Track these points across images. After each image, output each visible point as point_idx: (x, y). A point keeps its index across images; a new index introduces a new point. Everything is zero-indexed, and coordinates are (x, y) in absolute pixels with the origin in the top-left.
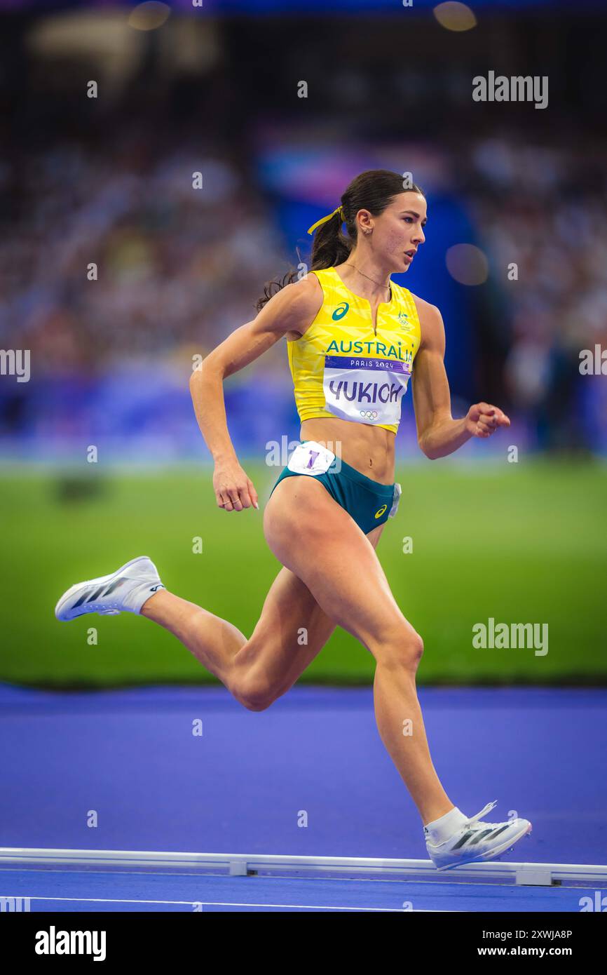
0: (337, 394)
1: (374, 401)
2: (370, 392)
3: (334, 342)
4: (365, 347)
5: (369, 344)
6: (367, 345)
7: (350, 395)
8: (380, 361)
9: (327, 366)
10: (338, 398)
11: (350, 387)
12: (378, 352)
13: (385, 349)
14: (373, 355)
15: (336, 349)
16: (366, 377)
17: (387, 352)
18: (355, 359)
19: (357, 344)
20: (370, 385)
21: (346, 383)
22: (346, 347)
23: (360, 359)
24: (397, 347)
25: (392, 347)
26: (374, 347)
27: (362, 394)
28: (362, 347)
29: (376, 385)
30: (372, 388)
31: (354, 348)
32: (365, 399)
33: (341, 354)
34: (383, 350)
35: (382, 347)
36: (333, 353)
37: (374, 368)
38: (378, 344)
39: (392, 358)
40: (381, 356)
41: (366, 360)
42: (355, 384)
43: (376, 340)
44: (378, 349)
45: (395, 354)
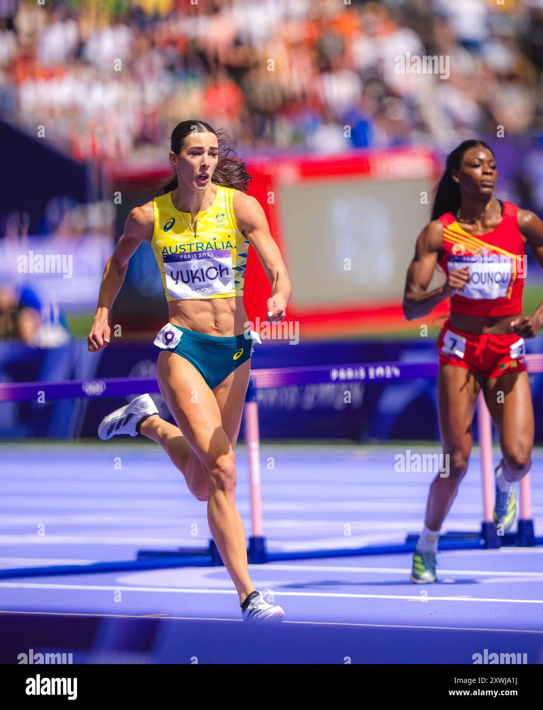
1: (204, 280)
5: (190, 245)
6: (189, 246)
7: (186, 279)
12: (197, 250)
13: (203, 246)
15: (167, 252)
19: (181, 247)
21: (181, 272)
24: (212, 243)
25: (209, 243)
28: (185, 248)
34: (201, 247)
38: (197, 243)
44: (197, 247)
45: (212, 248)
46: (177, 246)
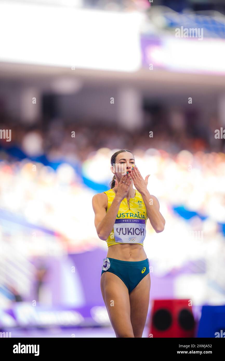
46: (120, 214)
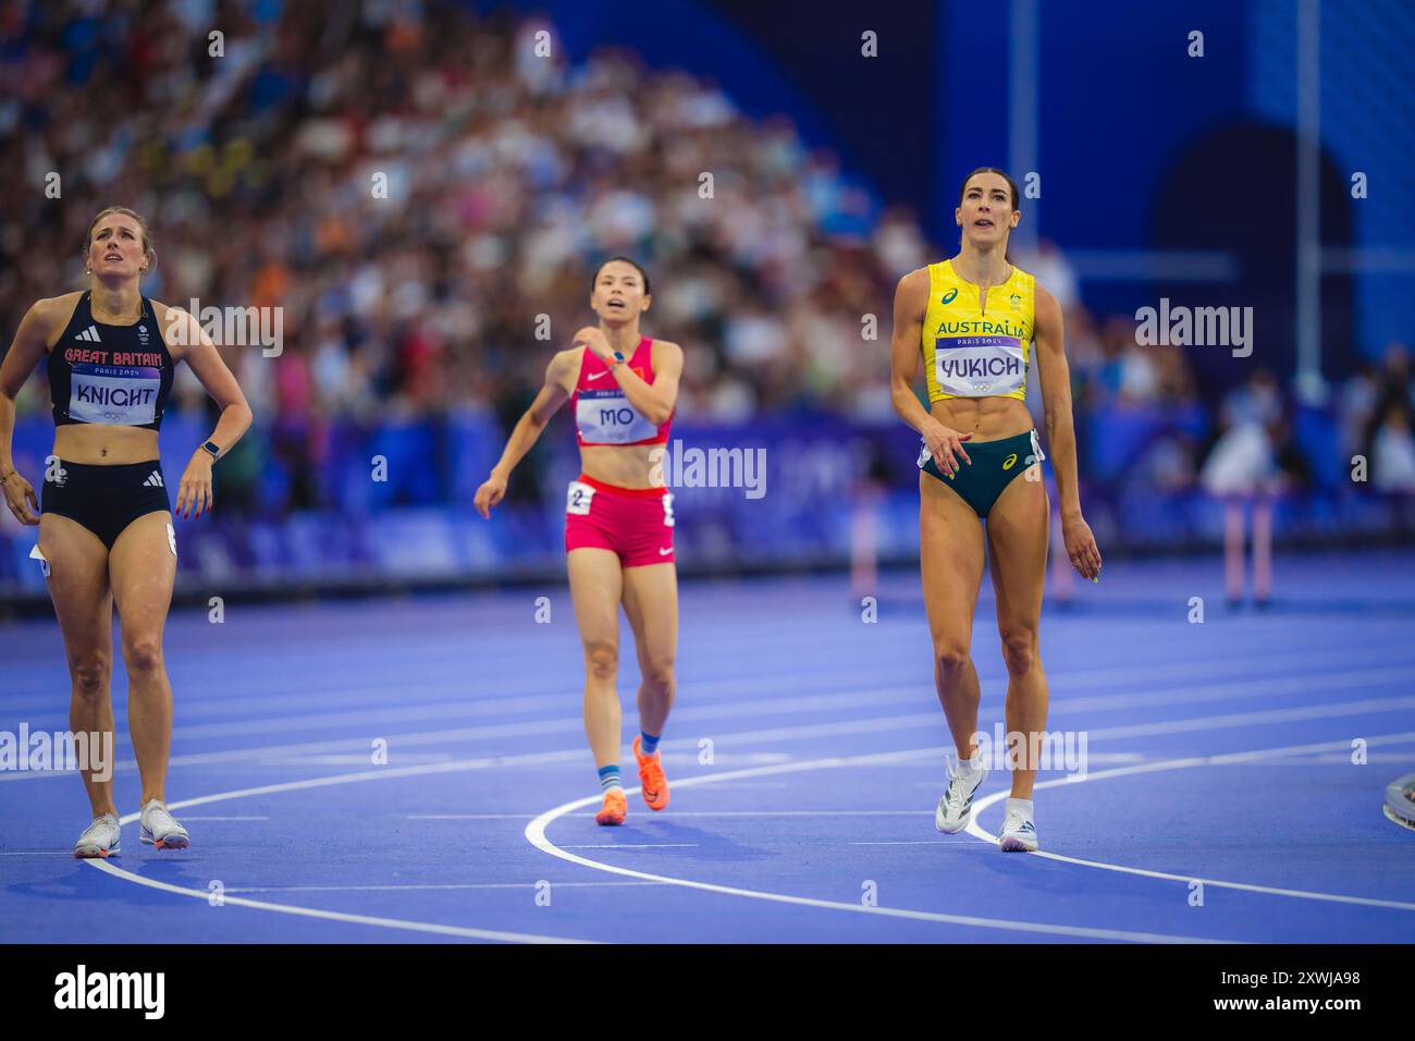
0: (949, 373)
2: (980, 366)
3: (943, 325)
4: (972, 327)
8: (986, 338)
9: (937, 348)
10: (949, 376)
11: (961, 364)
14: (980, 333)
16: (974, 353)
17: (993, 330)
18: (962, 338)
20: (979, 360)
22: (953, 328)
23: (967, 338)
26: (980, 327)
27: (972, 370)
29: (984, 360)
30: (981, 363)
31: (961, 328)
32: (975, 373)
33: (949, 335)
35: (989, 326)
36: (943, 335)
37: (981, 345)
39: (999, 334)
40: (988, 333)
41: (973, 338)
42: (965, 361)
43: (983, 320)
